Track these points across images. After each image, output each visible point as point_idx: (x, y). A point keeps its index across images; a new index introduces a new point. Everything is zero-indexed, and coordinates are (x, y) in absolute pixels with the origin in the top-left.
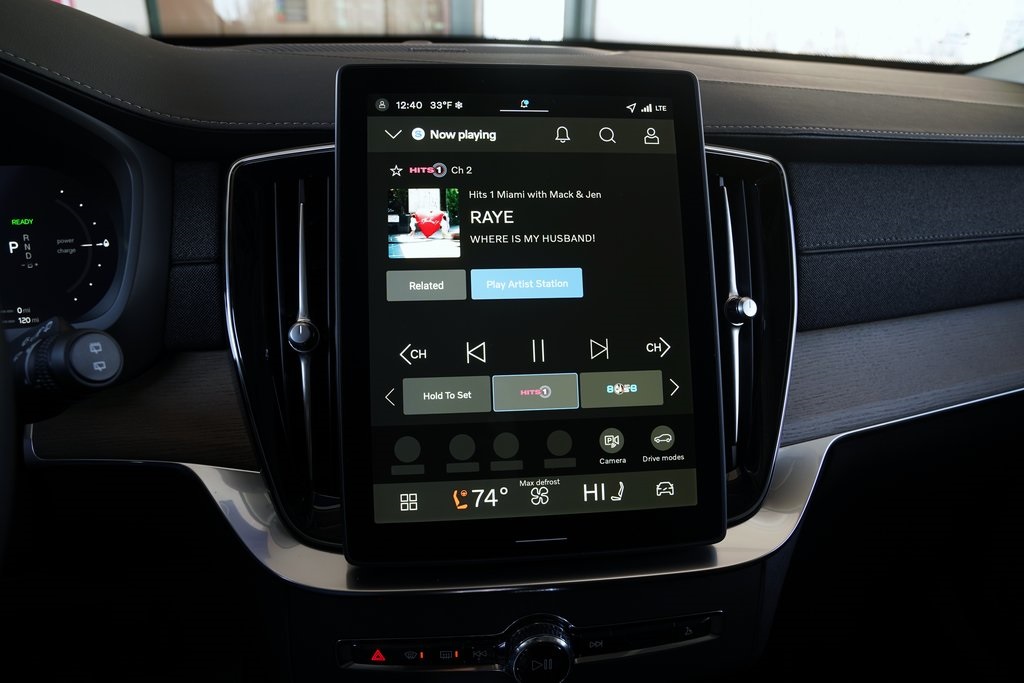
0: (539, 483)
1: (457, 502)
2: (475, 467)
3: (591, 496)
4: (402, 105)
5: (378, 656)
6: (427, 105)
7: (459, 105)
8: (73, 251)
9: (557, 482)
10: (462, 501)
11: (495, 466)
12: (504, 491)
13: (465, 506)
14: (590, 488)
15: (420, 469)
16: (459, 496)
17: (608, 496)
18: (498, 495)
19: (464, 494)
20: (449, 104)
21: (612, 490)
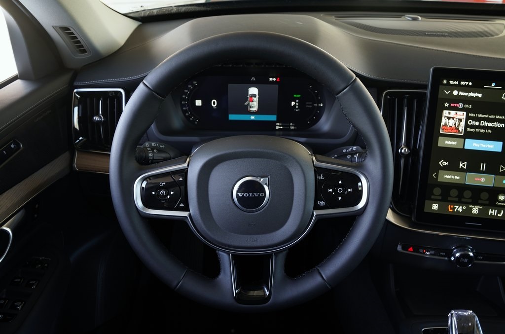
0: (476, 207)
1: (449, 209)
2: (457, 199)
3: (491, 213)
4: (451, 82)
5: (411, 249)
6: (459, 83)
7: (470, 84)
8: (311, 106)
9: (481, 207)
10: (451, 208)
11: (463, 200)
12: (464, 208)
13: (452, 210)
14: (492, 211)
15: (440, 198)
16: (450, 207)
17: (497, 214)
18: (462, 209)
19: (452, 207)
20: (467, 83)
21: (499, 212)
